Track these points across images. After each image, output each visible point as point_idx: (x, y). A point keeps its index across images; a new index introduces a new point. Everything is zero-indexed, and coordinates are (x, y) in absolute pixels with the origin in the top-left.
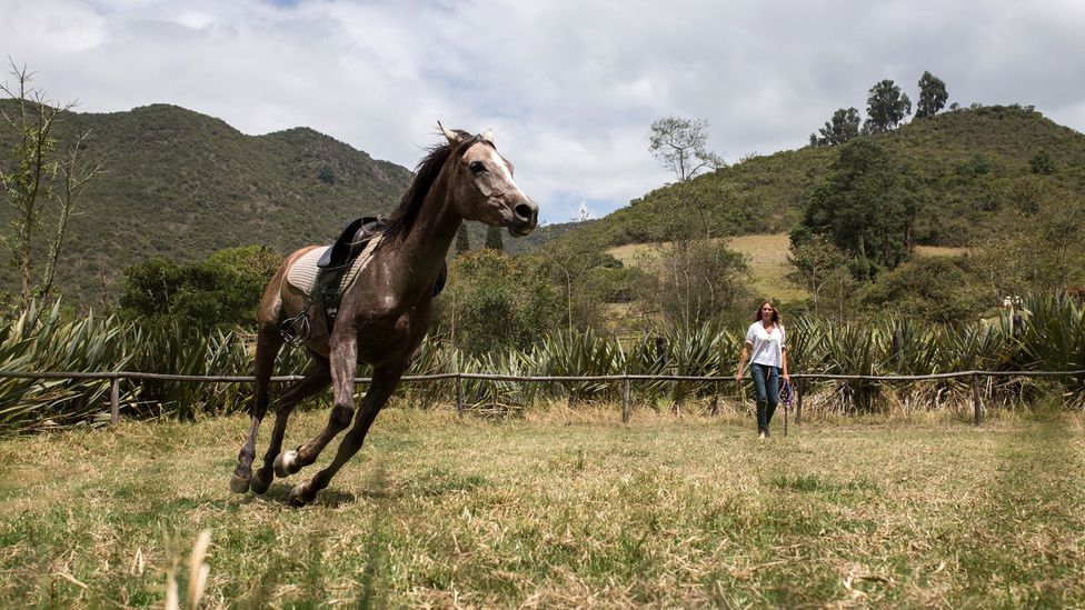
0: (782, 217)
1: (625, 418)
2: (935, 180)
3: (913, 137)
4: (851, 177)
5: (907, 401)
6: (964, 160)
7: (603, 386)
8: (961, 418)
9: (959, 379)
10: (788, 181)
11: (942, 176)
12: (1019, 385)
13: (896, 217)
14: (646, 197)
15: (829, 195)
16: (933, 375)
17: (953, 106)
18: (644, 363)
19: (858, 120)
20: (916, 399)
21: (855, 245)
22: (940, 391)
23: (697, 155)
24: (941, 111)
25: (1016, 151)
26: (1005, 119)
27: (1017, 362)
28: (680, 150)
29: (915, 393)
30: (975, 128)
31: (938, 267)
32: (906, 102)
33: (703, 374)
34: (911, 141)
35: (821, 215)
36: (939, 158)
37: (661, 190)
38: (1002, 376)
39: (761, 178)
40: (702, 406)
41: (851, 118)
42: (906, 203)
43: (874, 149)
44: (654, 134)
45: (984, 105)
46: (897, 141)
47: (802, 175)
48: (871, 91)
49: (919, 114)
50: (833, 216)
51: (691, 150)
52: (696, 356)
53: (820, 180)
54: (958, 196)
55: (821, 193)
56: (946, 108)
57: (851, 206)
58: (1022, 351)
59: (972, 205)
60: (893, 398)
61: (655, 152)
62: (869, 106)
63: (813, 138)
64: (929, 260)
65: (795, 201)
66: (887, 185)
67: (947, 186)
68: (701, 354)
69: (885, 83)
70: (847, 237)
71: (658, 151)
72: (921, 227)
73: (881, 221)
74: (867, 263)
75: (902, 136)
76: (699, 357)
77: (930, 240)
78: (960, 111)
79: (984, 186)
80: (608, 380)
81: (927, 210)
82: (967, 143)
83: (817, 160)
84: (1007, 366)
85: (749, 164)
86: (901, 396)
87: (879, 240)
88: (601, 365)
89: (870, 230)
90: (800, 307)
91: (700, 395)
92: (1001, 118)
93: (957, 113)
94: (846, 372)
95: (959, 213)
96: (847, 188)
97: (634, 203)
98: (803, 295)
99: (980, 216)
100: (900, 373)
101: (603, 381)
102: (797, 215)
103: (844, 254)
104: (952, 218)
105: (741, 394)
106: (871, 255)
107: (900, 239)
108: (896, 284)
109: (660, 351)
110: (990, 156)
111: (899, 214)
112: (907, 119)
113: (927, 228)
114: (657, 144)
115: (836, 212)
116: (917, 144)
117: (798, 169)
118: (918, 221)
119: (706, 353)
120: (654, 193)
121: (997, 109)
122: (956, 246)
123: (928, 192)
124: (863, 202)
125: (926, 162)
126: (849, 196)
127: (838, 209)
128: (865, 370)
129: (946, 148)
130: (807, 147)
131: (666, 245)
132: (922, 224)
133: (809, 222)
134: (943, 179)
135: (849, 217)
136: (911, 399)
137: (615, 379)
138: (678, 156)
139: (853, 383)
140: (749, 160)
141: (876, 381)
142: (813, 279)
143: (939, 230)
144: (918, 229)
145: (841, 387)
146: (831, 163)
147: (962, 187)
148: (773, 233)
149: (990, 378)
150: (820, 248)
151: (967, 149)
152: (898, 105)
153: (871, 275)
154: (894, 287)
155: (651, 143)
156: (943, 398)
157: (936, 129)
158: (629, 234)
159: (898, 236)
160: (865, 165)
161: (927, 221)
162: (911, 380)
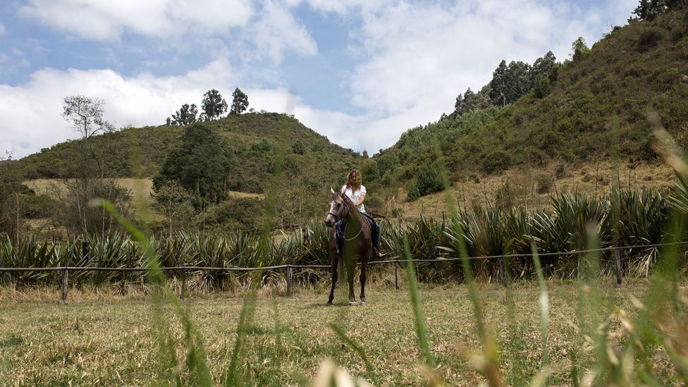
0: (146, 168)
1: (64, 297)
2: (240, 152)
3: (228, 126)
4: (193, 146)
5: (244, 283)
6: (258, 142)
7: (44, 275)
8: (277, 293)
9: (274, 270)
10: (151, 145)
11: (245, 150)
12: (307, 273)
13: (219, 173)
14: (53, 148)
15: (178, 156)
16: (259, 268)
17: (251, 110)
18: (74, 259)
19: (196, 112)
20: (250, 282)
21: (194, 188)
22: (264, 278)
23: (96, 122)
24: (244, 112)
25: (284, 140)
26: (279, 121)
27: (306, 260)
28: (85, 118)
29: (249, 280)
30: (263, 124)
31: (246, 204)
32: (225, 104)
33: (115, 266)
34: (227, 128)
35: (172, 168)
36: (243, 140)
37: (64, 144)
38: (298, 268)
39: (134, 142)
40: (113, 289)
41: (192, 110)
42: (224, 165)
43: (207, 131)
44: (66, 105)
45: (268, 112)
46: (219, 127)
47: (160, 142)
48: (205, 95)
49: (232, 113)
50: (181, 170)
51: (92, 118)
52: (110, 255)
53: (171, 146)
54: (253, 163)
55: (174, 155)
56: (247, 111)
57: (192, 164)
58: (309, 254)
59: (261, 169)
60: (237, 282)
61: (66, 117)
62: (203, 104)
63: (168, 120)
64: (242, 200)
65: (156, 159)
66: (214, 153)
67: (247, 157)
68: (113, 254)
69: (213, 91)
70: (189, 182)
71: (69, 117)
72: (233, 179)
73: (210, 175)
74: (200, 200)
75: (222, 125)
76: (112, 256)
77: (237, 188)
78: (255, 113)
79: (268, 158)
80: (47, 271)
81: (236, 170)
82: (258, 132)
83: (170, 133)
84: (299, 262)
85: (126, 132)
86: (241, 280)
87: (208, 186)
88: (42, 261)
89: (203, 179)
90: (158, 225)
91: (113, 281)
92: (277, 120)
93: (253, 115)
94: (209, 266)
95: (254, 173)
96: (190, 153)
97: (44, 151)
98: (161, 218)
99: (265, 176)
100: (240, 267)
101: (43, 272)
102: (157, 168)
103: (189, 194)
104: (250, 175)
105: (140, 280)
106: (203, 195)
107: (220, 186)
108: (223, 213)
109: (85, 252)
110: (270, 141)
111: (220, 171)
112: (225, 115)
113: (235, 180)
114: (68, 112)
115: (183, 167)
116: (230, 130)
117: (158, 138)
118: (230, 176)
119: (117, 253)
120: (59, 145)
121: (275, 115)
122: (252, 192)
123: (236, 159)
124: (199, 162)
125: (235, 141)
126: (191, 158)
127: (185, 165)
128: (220, 264)
129: (247, 134)
130: (164, 126)
131: (71, 181)
132: (233, 178)
133: (165, 172)
134: (244, 152)
135: (190, 171)
136: (247, 282)
137: (52, 270)
138: (83, 121)
139: (212, 273)
140: (126, 130)
141: (226, 271)
142: (169, 208)
143: (242, 182)
144: (230, 180)
145: (205, 276)
146: (180, 136)
147: (255, 158)
148: (141, 177)
149: (291, 269)
150: (173, 189)
151: (258, 136)
152: (220, 106)
153: (203, 207)
154: (221, 216)
155: (63, 111)
156: (266, 282)
157: (241, 122)
158: (40, 172)
159: (219, 184)
160: (201, 140)
161: (236, 176)
162: (247, 271)
